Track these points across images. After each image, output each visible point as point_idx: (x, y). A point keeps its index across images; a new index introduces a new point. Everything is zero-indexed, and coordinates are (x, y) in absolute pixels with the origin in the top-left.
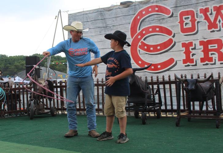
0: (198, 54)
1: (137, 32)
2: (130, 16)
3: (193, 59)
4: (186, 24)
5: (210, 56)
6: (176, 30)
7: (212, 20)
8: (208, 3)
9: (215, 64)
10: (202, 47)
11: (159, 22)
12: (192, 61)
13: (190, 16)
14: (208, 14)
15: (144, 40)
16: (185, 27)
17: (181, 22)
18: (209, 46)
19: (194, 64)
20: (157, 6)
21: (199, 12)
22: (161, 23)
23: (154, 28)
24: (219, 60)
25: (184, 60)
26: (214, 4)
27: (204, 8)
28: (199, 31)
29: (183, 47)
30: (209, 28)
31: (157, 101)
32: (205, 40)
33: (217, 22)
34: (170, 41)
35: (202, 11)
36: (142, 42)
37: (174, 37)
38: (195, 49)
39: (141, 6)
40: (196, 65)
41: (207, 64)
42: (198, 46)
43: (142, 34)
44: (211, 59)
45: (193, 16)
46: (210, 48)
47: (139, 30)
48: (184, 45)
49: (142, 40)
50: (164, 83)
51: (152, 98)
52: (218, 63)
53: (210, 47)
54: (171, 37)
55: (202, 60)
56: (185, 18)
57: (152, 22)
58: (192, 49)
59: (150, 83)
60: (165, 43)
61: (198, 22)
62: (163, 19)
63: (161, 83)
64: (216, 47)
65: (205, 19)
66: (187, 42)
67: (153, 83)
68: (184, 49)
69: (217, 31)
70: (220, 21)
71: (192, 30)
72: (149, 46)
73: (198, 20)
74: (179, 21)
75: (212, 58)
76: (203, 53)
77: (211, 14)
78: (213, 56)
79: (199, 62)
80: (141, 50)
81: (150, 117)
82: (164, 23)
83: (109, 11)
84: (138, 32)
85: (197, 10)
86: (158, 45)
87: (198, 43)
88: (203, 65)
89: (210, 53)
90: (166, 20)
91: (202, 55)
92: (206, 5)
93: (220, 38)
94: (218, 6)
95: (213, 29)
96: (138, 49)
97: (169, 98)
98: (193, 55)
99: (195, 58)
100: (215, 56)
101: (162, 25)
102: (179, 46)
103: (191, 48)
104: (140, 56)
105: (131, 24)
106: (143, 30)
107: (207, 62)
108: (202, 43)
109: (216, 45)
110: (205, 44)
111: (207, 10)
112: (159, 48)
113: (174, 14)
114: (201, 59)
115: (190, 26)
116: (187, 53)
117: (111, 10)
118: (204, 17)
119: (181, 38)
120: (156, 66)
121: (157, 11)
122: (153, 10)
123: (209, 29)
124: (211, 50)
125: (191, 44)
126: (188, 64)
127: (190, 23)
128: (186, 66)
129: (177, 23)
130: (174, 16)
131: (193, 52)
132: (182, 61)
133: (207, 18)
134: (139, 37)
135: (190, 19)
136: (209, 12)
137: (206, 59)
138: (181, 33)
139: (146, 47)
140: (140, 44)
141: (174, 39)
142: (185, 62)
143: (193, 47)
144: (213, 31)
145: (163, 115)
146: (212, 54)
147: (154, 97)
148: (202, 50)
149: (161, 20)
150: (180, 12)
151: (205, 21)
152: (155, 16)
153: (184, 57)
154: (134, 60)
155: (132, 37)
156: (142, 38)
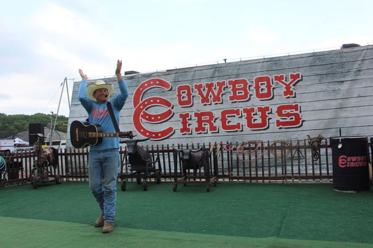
0: (194, 125)
1: (139, 103)
4: (183, 97)
5: (203, 126)
6: (175, 102)
7: (205, 95)
8: (202, 80)
9: (207, 133)
10: (196, 118)
11: (159, 94)
12: (188, 130)
14: (202, 89)
15: (146, 110)
16: (182, 100)
17: (179, 95)
19: (190, 133)
20: (158, 80)
21: (194, 88)
22: (161, 96)
23: (155, 100)
24: (210, 130)
26: (206, 81)
27: (198, 84)
28: (194, 104)
32: (199, 112)
33: (209, 97)
34: (170, 112)
35: (196, 87)
36: (144, 112)
37: (172, 108)
38: (190, 119)
39: (144, 78)
40: (191, 134)
41: (201, 133)
42: (193, 118)
43: (144, 104)
44: (204, 129)
45: (189, 91)
47: (142, 100)
48: (181, 116)
49: (144, 110)
50: (163, 151)
52: (210, 132)
53: (203, 118)
54: (170, 108)
55: (197, 130)
56: (182, 92)
57: (154, 94)
59: (151, 152)
61: (193, 96)
62: (163, 91)
64: (208, 119)
66: (184, 114)
67: (153, 152)
68: (181, 119)
69: (209, 105)
70: (211, 97)
71: (188, 103)
73: (193, 94)
74: (177, 94)
76: (197, 123)
77: (204, 90)
78: (205, 126)
79: (194, 131)
80: (143, 119)
82: (164, 96)
83: (114, 81)
84: (141, 102)
85: (192, 86)
86: (158, 115)
87: (193, 114)
88: (197, 134)
89: (203, 123)
90: (166, 93)
91: (196, 125)
92: (200, 82)
93: (212, 111)
94: (210, 83)
95: (206, 103)
96: (140, 118)
98: (189, 125)
99: (190, 127)
100: (207, 126)
102: (177, 117)
103: (187, 118)
104: (142, 124)
105: (134, 95)
106: (145, 101)
107: (201, 131)
108: (196, 115)
109: (208, 117)
110: (199, 116)
111: (201, 86)
112: (159, 117)
114: (196, 128)
116: (184, 123)
118: (198, 93)
119: (178, 110)
121: (158, 84)
123: (202, 102)
124: (204, 121)
125: (187, 115)
126: (185, 133)
127: (187, 96)
128: (183, 134)
129: (176, 96)
130: (173, 89)
131: (190, 122)
132: (179, 131)
133: (200, 93)
134: (142, 107)
135: (186, 93)
137: (200, 129)
138: (179, 105)
139: (147, 117)
140: (142, 113)
142: (182, 130)
144: (206, 105)
145: (163, 180)
146: (204, 125)
147: (154, 164)
148: (197, 120)
149: (161, 93)
150: (178, 86)
151: (199, 95)
152: (157, 89)
153: (181, 127)
154: (136, 128)
155: (135, 107)
156: (144, 108)
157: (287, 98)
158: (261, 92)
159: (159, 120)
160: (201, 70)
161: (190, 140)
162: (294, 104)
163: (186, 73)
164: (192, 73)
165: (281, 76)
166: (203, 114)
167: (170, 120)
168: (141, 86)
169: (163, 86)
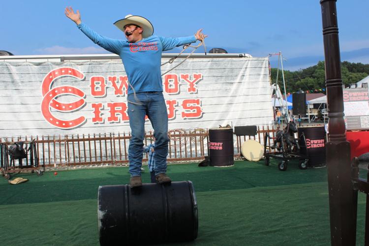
0: (106, 114)
1: (48, 91)
4: (97, 88)
5: (116, 116)
6: (88, 92)
7: (119, 87)
8: (116, 73)
9: (120, 122)
10: (109, 108)
11: (71, 84)
12: (101, 119)
13: (100, 82)
14: (116, 82)
15: (56, 98)
16: (95, 90)
17: (93, 86)
19: (103, 122)
20: (70, 69)
21: (108, 79)
22: (73, 85)
24: (123, 120)
26: (120, 74)
27: (112, 77)
28: (107, 95)
29: (93, 107)
32: (112, 103)
33: (122, 90)
34: (82, 101)
35: (110, 79)
36: (54, 101)
37: (85, 98)
38: (103, 109)
39: (54, 66)
40: (104, 123)
41: (113, 123)
42: (106, 107)
43: (54, 93)
44: (116, 119)
45: (103, 82)
47: (51, 88)
48: (94, 106)
49: (54, 98)
52: (122, 122)
53: (116, 108)
54: (82, 98)
55: (110, 119)
56: (96, 83)
57: (65, 83)
58: (101, 110)
60: (76, 103)
61: (107, 88)
62: (76, 81)
64: (121, 109)
66: (97, 104)
68: (94, 109)
69: (122, 96)
70: (124, 89)
71: (102, 94)
72: (61, 105)
73: (107, 86)
74: (90, 84)
75: (117, 117)
76: (110, 113)
77: (118, 82)
78: (118, 116)
79: (106, 120)
80: (52, 108)
82: (76, 85)
83: (16, 66)
84: (50, 90)
85: (106, 77)
86: (70, 104)
87: (106, 105)
88: (110, 123)
89: (116, 113)
90: (79, 82)
91: (109, 115)
92: (114, 75)
93: (125, 102)
94: (124, 76)
95: (119, 95)
96: (50, 106)
98: (102, 114)
99: (103, 117)
100: (120, 116)
101: (75, 87)
102: (89, 107)
103: (100, 108)
104: (51, 113)
105: (42, 83)
107: (113, 121)
108: (109, 105)
109: (121, 108)
110: (113, 106)
111: (114, 79)
112: (71, 107)
113: (86, 78)
115: (100, 90)
116: (97, 112)
117: (19, 65)
118: (112, 84)
119: (91, 100)
121: (70, 74)
123: (116, 94)
124: (117, 111)
125: (100, 105)
126: (97, 122)
127: (100, 87)
128: (95, 124)
129: (89, 86)
130: (86, 80)
131: (102, 112)
132: (92, 120)
133: (114, 85)
134: (51, 95)
135: (100, 84)
136: (116, 80)
137: (113, 118)
138: (92, 95)
139: (57, 106)
140: (51, 102)
141: (85, 100)
142: (94, 120)
143: (102, 108)
144: (119, 96)
146: (117, 115)
148: (110, 110)
149: (74, 82)
150: (92, 77)
151: (113, 87)
152: (69, 78)
153: (94, 116)
154: (45, 117)
155: (44, 95)
156: (53, 96)
157: (191, 93)
158: (169, 88)
159: (71, 109)
160: (116, 64)
161: (103, 129)
162: (196, 99)
163: (101, 65)
164: (107, 66)
165: (186, 75)
166: (116, 105)
167: (82, 110)
168: (50, 74)
169: (76, 76)
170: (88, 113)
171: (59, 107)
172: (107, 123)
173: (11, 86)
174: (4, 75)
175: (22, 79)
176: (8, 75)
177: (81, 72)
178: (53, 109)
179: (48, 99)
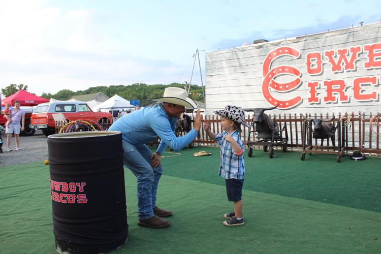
0: (322, 94)
1: (268, 71)
2: (262, 57)
3: (317, 98)
4: (313, 65)
5: (333, 96)
6: (304, 70)
7: (336, 62)
8: (333, 46)
10: (326, 87)
11: (288, 63)
12: (316, 100)
13: (316, 59)
14: (333, 56)
15: (274, 79)
16: (311, 68)
17: (309, 64)
18: (333, 86)
19: (319, 102)
20: (287, 48)
21: (325, 55)
22: (290, 64)
23: (283, 68)
24: (341, 100)
25: (309, 98)
26: (339, 47)
27: (329, 51)
28: (324, 72)
29: (309, 86)
30: (334, 70)
31: (284, 136)
32: (329, 81)
33: (341, 65)
34: (298, 81)
35: (327, 54)
36: (273, 81)
37: (301, 77)
38: (319, 88)
40: (320, 103)
41: (330, 103)
42: (323, 86)
43: (272, 74)
44: (333, 99)
45: (319, 58)
46: (333, 88)
47: (270, 69)
48: (310, 85)
49: (273, 79)
50: (290, 120)
51: (279, 133)
52: (340, 102)
54: (298, 77)
55: (326, 99)
56: (312, 60)
57: (282, 62)
59: (278, 121)
60: (293, 82)
61: (324, 64)
62: (292, 60)
63: (288, 120)
64: (339, 88)
65: (330, 61)
66: (313, 82)
67: (280, 120)
68: (310, 88)
69: (340, 73)
70: (343, 64)
71: (318, 71)
72: (278, 85)
73: (324, 62)
74: (306, 62)
76: (326, 93)
77: (336, 57)
78: (336, 96)
79: (323, 100)
80: (272, 88)
81: (277, 151)
82: (292, 64)
83: (243, 51)
84: (270, 71)
85: (322, 53)
86: (286, 84)
87: (322, 83)
88: (327, 103)
89: (333, 93)
90: (295, 61)
91: (325, 94)
92: (332, 49)
93: (343, 80)
94: (342, 49)
95: (337, 71)
96: (269, 87)
97: (295, 133)
98: (318, 94)
99: (319, 97)
100: (338, 96)
101: (291, 66)
102: (305, 86)
103: (316, 87)
104: (271, 93)
105: (263, 64)
106: (273, 70)
107: (330, 101)
108: (326, 83)
109: (339, 86)
110: (329, 84)
111: (332, 53)
112: (287, 86)
113: (302, 56)
115: (316, 67)
116: (313, 92)
117: (244, 50)
118: (329, 60)
119: (307, 78)
120: (284, 103)
121: (287, 53)
122: (283, 52)
124: (334, 90)
125: (316, 84)
126: (313, 102)
127: (317, 64)
128: (311, 104)
129: (305, 64)
130: (302, 58)
131: (318, 91)
132: (308, 100)
133: (332, 61)
134: (270, 76)
135: (316, 61)
136: (333, 55)
137: (329, 98)
138: (308, 74)
139: (275, 86)
140: (271, 82)
141: (301, 79)
142: (310, 100)
143: (318, 87)
144: (337, 73)
145: (289, 149)
146: (334, 94)
147: (281, 133)
148: (326, 90)
149: (290, 61)
150: (307, 54)
151: (330, 63)
152: (285, 57)
153: (310, 96)
154: (265, 97)
155: (264, 76)
156: (272, 77)
159: (288, 89)
160: (333, 36)
161: (319, 109)
163: (317, 40)
164: (323, 39)
166: (334, 83)
167: (298, 89)
168: (270, 56)
169: (292, 54)
170: (304, 93)
171: (277, 87)
172: (323, 103)
173: (239, 70)
174: (233, 60)
175: (246, 62)
176: (236, 60)
177: (297, 50)
178: (272, 90)
179: (268, 79)
